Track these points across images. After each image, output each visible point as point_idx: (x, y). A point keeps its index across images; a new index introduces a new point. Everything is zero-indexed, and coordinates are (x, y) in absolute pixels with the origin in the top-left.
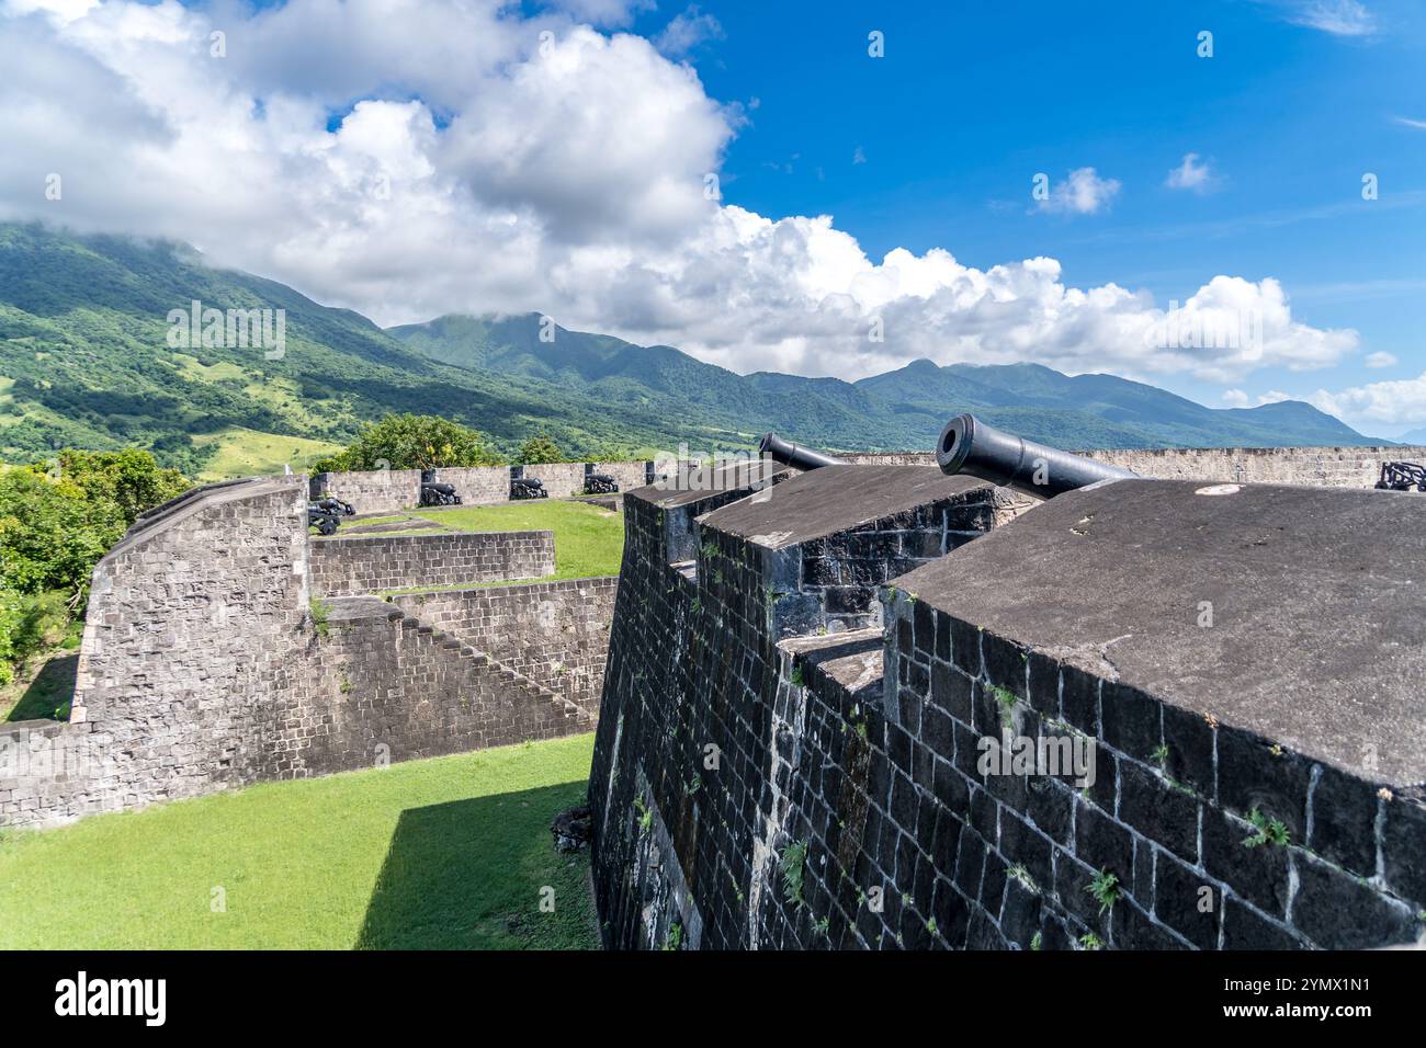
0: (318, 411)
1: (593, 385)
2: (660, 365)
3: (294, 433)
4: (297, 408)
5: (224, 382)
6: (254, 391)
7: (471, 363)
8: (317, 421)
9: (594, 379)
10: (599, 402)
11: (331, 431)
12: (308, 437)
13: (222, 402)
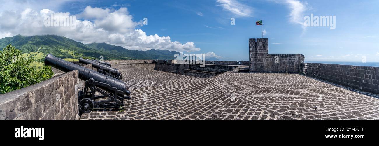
0: (76, 55)
1: (111, 51)
2: (120, 49)
3: (73, 58)
4: (74, 55)
5: (65, 52)
6: (69, 53)
7: (95, 48)
8: (76, 57)
9: (111, 50)
10: (111, 53)
11: (78, 58)
12: (75, 59)
13: (65, 55)
